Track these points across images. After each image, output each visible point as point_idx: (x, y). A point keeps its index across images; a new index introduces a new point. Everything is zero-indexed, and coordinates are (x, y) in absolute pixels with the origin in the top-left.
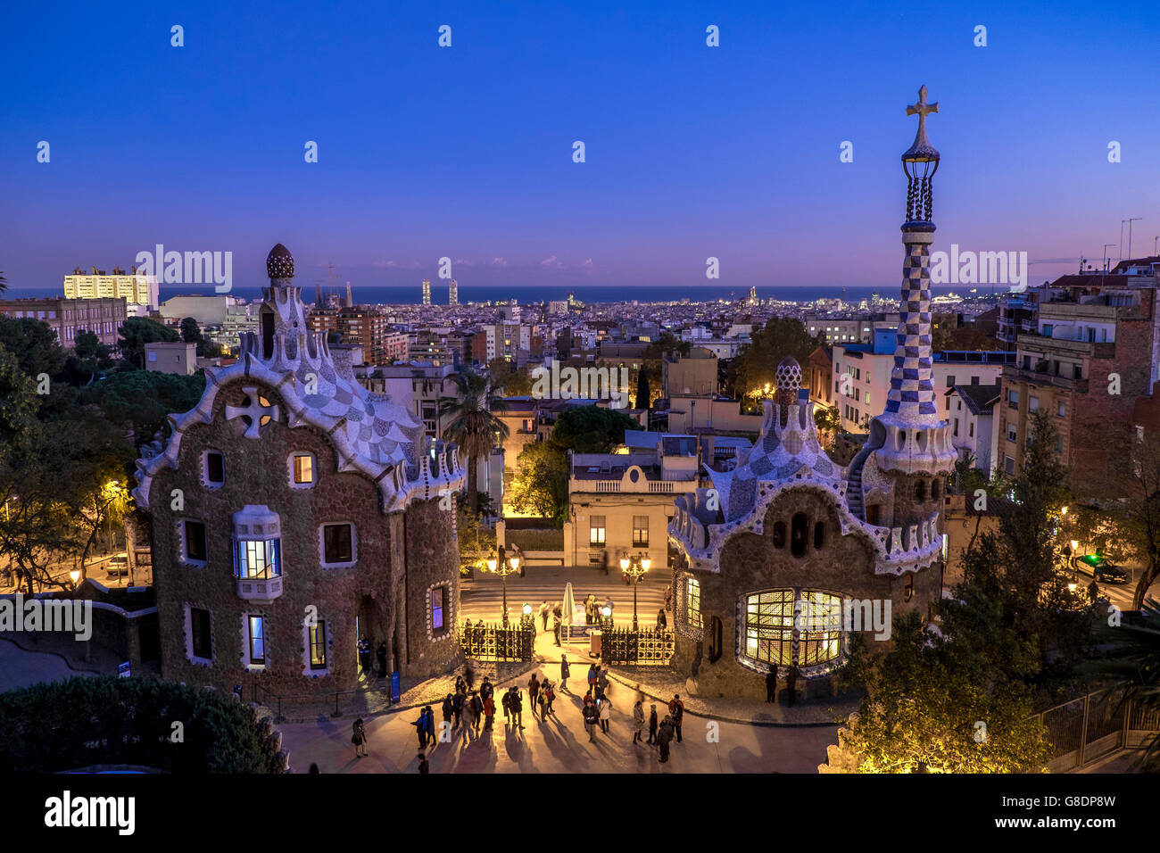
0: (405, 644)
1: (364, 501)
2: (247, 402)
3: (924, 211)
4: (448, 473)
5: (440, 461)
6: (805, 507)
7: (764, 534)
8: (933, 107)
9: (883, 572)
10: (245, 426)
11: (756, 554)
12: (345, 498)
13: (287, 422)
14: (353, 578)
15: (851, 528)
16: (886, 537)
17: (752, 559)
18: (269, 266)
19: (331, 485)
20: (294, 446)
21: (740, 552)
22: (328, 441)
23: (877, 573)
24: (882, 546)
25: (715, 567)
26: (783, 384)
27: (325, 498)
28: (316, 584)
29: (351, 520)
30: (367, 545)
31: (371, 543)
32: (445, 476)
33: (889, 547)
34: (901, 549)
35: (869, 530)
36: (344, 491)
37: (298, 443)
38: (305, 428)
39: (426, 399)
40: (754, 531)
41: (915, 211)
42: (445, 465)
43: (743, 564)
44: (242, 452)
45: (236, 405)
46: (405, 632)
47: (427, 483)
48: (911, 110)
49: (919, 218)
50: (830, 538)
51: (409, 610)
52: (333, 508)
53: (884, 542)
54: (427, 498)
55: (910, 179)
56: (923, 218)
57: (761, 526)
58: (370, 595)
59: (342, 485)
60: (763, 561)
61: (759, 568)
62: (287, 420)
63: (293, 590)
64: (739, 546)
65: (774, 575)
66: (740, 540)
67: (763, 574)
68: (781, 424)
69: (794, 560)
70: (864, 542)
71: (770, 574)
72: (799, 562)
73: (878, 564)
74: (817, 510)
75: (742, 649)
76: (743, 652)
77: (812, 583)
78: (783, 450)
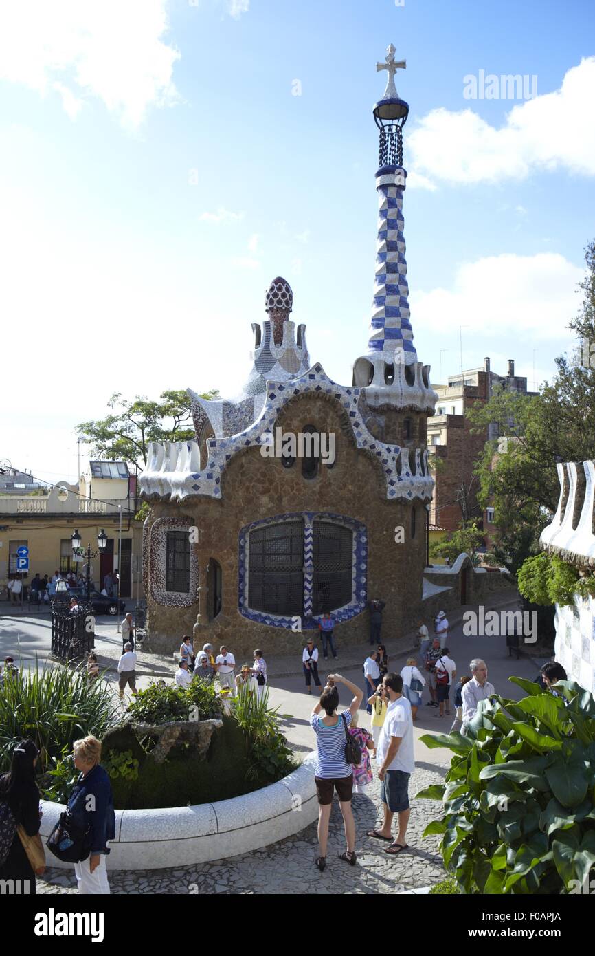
6: (317, 416)
9: (395, 496)
11: (264, 475)
15: (365, 442)
16: (396, 456)
17: (259, 481)
21: (243, 474)
23: (389, 497)
24: (391, 465)
25: (216, 491)
26: (275, 303)
33: (399, 468)
34: (410, 472)
35: (381, 447)
43: (248, 488)
50: (343, 455)
53: (395, 462)
60: (271, 482)
61: (266, 491)
64: (242, 466)
65: (284, 499)
66: (243, 460)
67: (271, 499)
68: (276, 342)
69: (306, 481)
70: (375, 462)
71: (280, 499)
72: (311, 482)
73: (390, 488)
74: (329, 420)
75: (245, 599)
76: (246, 603)
77: (325, 508)
78: (281, 368)
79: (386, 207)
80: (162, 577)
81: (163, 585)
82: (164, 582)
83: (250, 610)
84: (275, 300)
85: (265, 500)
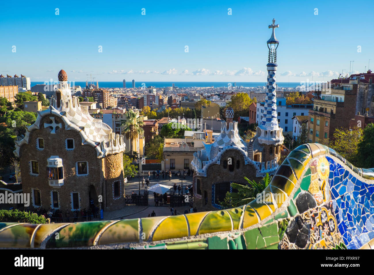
0: (105, 201)
1: (91, 154)
2: (51, 122)
3: (274, 60)
4: (119, 145)
5: (117, 141)
6: (234, 155)
7: (220, 164)
8: (277, 26)
9: (259, 176)
10: (51, 130)
11: (218, 171)
12: (84, 153)
13: (65, 129)
14: (87, 179)
15: (248, 162)
16: (260, 165)
18: (59, 77)
19: (80, 149)
20: (67, 136)
21: (213, 170)
22: (78, 134)
23: (257, 176)
25: (205, 175)
27: (78, 153)
28: (75, 181)
29: (86, 160)
30: (92, 168)
31: (93, 168)
32: (118, 146)
33: (260, 169)
34: (265, 169)
35: (254, 163)
36: (84, 151)
37: (68, 135)
38: (70, 130)
39: (116, 120)
40: (217, 163)
41: (271, 60)
42: (118, 142)
43: (214, 174)
44: (50, 138)
45: (47, 123)
46: (105, 197)
47: (112, 148)
48: (270, 27)
49: (272, 62)
50: (241, 166)
51: (107, 190)
52: (81, 156)
53: (259, 167)
54: (112, 153)
55: (270, 49)
56: (273, 62)
57: (219, 162)
58: (93, 185)
59: (83, 149)
60: (220, 173)
61: (219, 175)
62: (65, 128)
63: (67, 183)
64: (213, 168)
65: (224, 177)
66: (213, 166)
67: (220, 177)
68: (227, 129)
69: (230, 172)
70: (253, 167)
71: (223, 177)
72: (232, 173)
73: (257, 174)
74: (237, 156)
75: (214, 201)
76: (214, 202)
77: (236, 180)
78: (228, 137)
79: (269, 77)
80: (196, 190)
81: (196, 192)
82: (196, 191)
83: (215, 204)
84: (228, 115)
85: (218, 177)
